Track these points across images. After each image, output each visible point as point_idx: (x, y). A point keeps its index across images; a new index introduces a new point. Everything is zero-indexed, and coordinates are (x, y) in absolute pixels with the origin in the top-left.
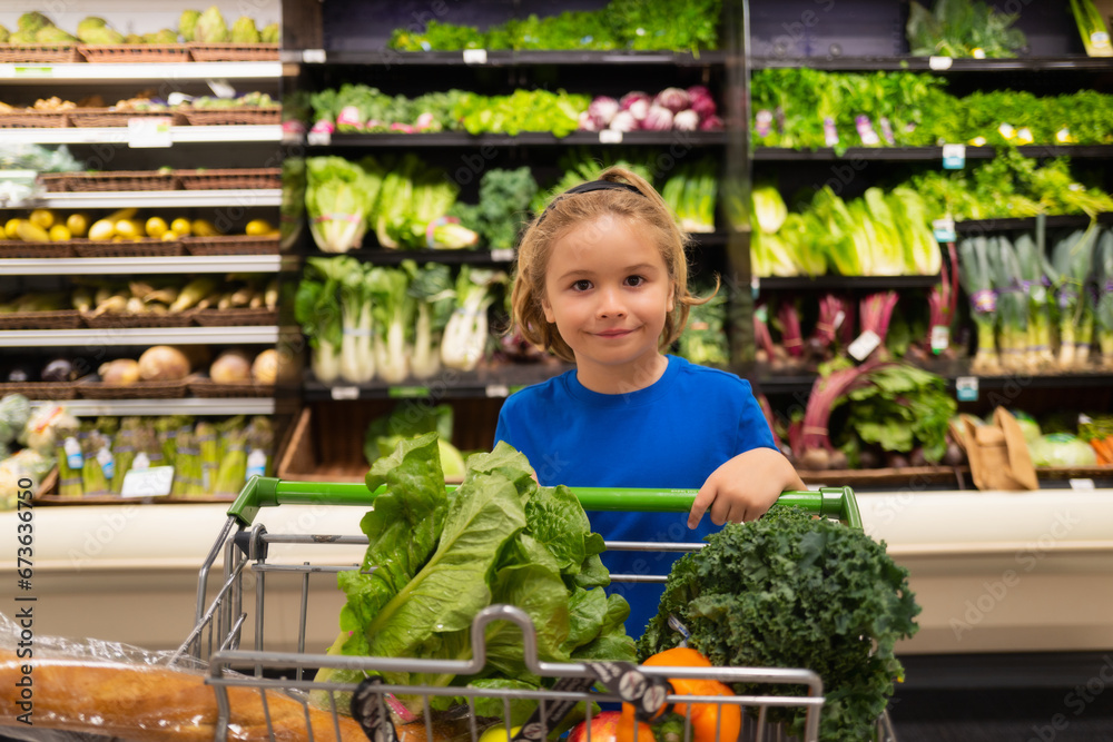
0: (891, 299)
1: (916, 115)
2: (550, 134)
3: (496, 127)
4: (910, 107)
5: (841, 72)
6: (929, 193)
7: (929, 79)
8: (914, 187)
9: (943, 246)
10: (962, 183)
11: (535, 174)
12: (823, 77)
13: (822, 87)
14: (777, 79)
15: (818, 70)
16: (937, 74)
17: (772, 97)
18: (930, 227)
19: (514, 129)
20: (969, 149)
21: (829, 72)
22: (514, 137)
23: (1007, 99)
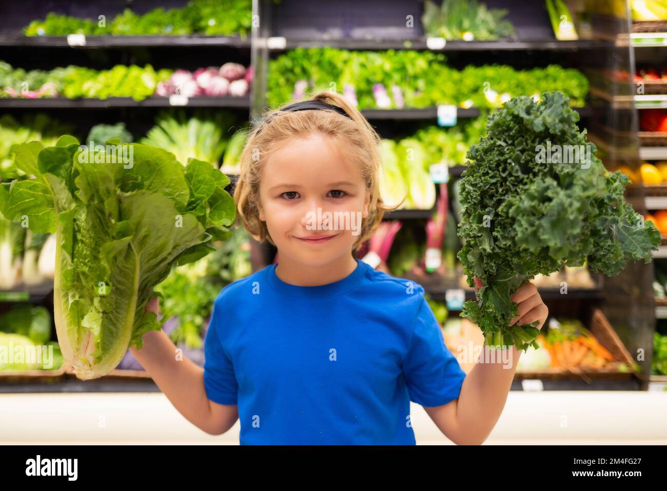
0: (395, 227)
1: (421, 84)
2: (130, 99)
3: (91, 94)
4: (416, 77)
5: (360, 50)
6: (431, 144)
7: (430, 56)
8: (420, 140)
9: (438, 187)
10: (459, 136)
11: (129, 129)
12: (345, 55)
13: (345, 62)
14: (307, 55)
15: (341, 49)
16: (436, 52)
17: (304, 71)
18: (427, 170)
19: (103, 96)
20: (460, 110)
21: (351, 50)
22: (104, 101)
23: (489, 71)
